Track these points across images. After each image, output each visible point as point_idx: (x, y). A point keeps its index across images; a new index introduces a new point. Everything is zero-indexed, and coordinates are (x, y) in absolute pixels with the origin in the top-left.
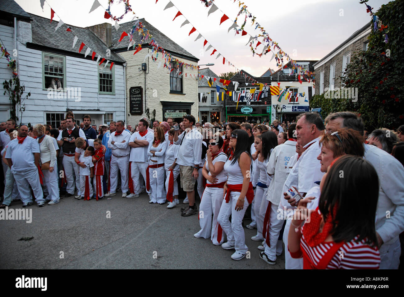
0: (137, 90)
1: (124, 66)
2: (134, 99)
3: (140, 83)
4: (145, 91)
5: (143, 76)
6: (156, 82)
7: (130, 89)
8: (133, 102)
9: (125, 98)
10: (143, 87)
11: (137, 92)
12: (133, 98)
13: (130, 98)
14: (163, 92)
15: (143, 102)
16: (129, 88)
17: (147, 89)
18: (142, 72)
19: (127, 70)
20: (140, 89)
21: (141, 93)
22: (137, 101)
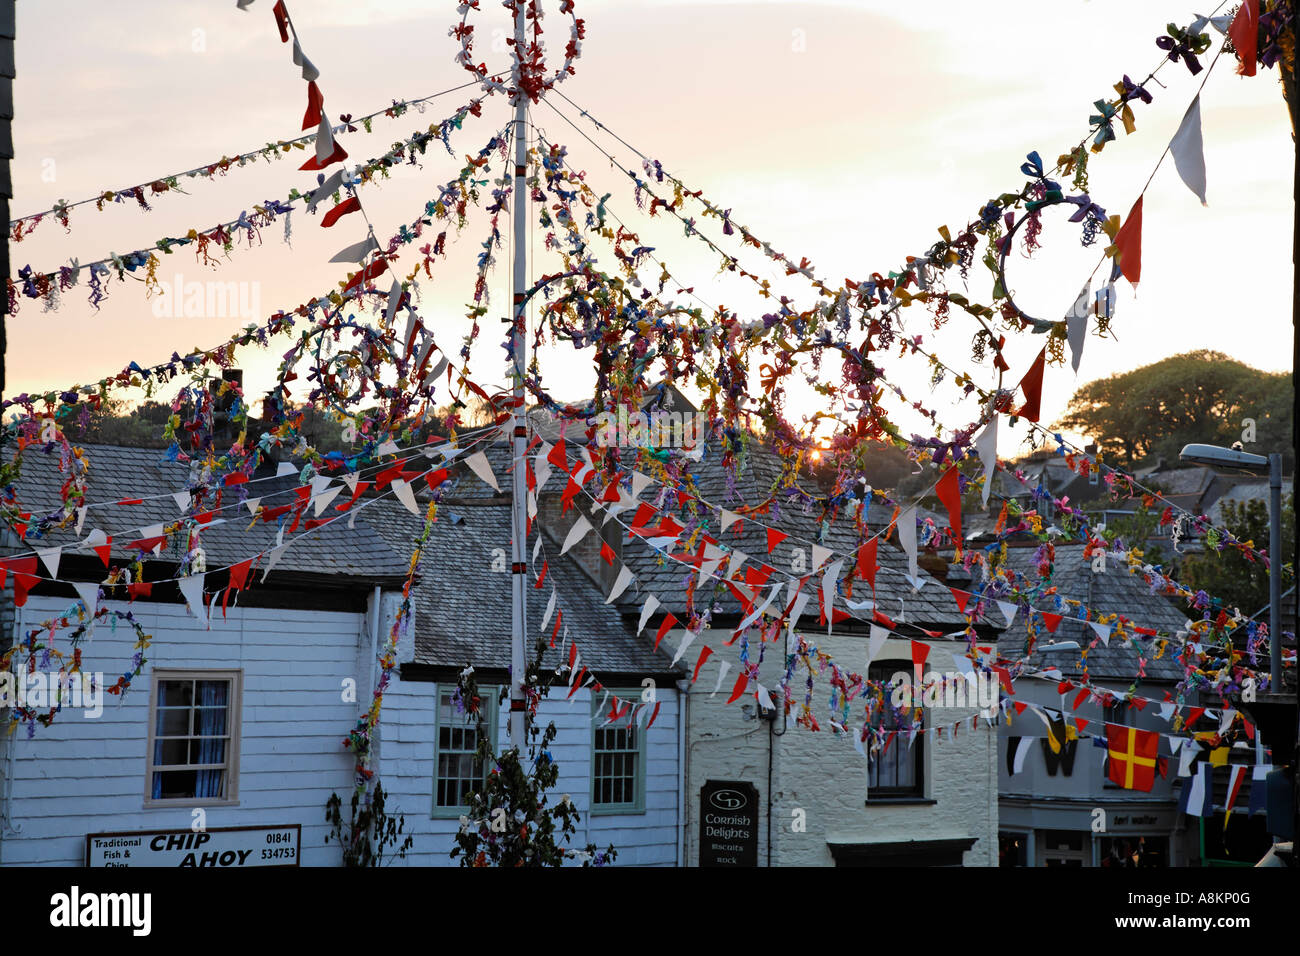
0: (732, 796)
1: (679, 691)
2: (721, 832)
3: (747, 767)
4: (770, 805)
5: (761, 740)
6: (811, 764)
7: (702, 789)
8: (714, 846)
9: (682, 823)
10: (760, 785)
11: (734, 803)
12: (717, 826)
13: (703, 825)
14: (839, 804)
15: (759, 851)
16: (698, 783)
17: (777, 797)
18: (757, 724)
19: (693, 705)
20: (747, 791)
21: (751, 810)
22: (733, 841)
